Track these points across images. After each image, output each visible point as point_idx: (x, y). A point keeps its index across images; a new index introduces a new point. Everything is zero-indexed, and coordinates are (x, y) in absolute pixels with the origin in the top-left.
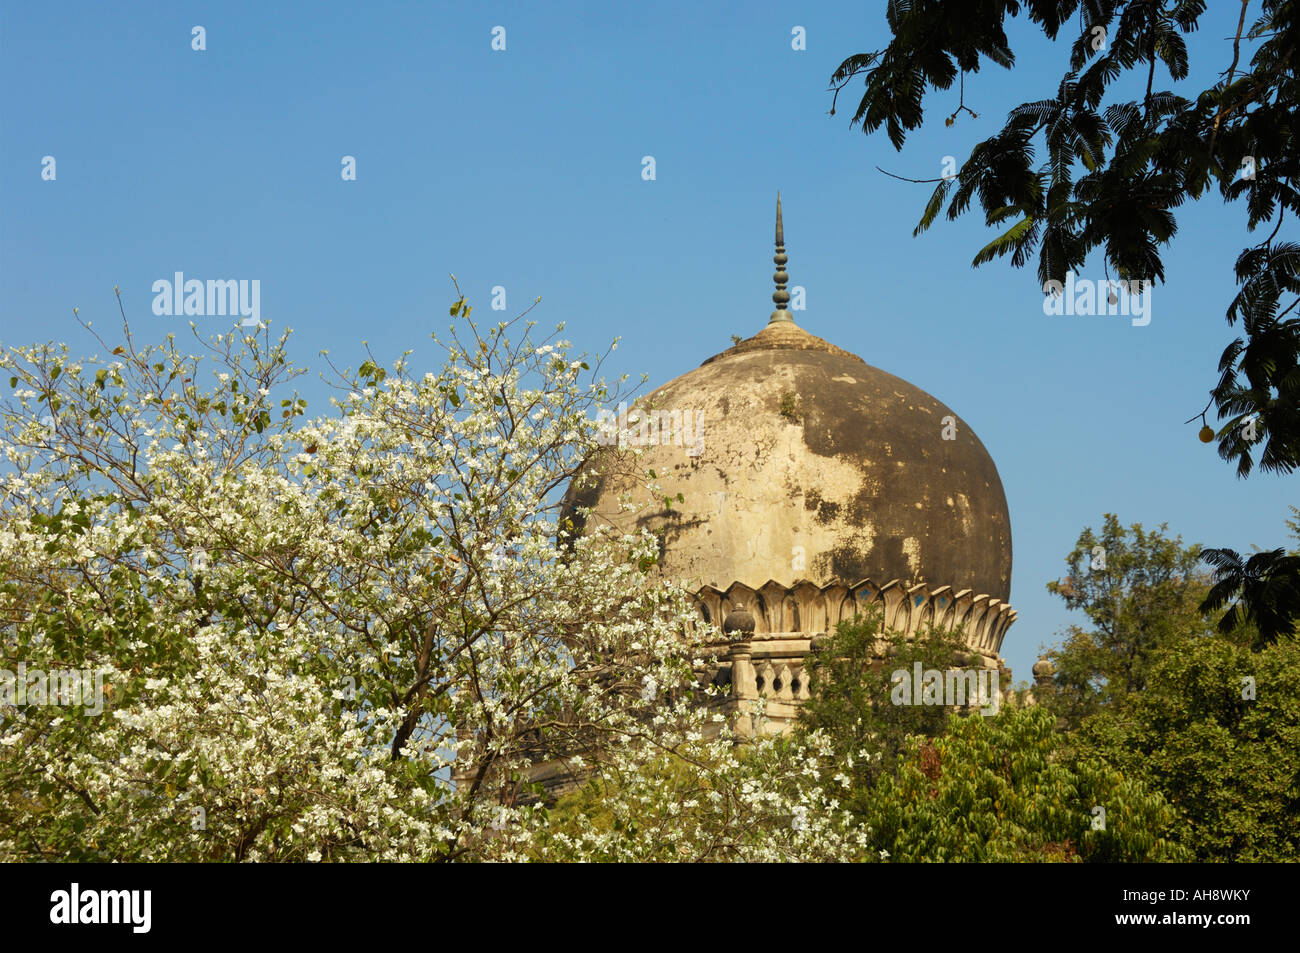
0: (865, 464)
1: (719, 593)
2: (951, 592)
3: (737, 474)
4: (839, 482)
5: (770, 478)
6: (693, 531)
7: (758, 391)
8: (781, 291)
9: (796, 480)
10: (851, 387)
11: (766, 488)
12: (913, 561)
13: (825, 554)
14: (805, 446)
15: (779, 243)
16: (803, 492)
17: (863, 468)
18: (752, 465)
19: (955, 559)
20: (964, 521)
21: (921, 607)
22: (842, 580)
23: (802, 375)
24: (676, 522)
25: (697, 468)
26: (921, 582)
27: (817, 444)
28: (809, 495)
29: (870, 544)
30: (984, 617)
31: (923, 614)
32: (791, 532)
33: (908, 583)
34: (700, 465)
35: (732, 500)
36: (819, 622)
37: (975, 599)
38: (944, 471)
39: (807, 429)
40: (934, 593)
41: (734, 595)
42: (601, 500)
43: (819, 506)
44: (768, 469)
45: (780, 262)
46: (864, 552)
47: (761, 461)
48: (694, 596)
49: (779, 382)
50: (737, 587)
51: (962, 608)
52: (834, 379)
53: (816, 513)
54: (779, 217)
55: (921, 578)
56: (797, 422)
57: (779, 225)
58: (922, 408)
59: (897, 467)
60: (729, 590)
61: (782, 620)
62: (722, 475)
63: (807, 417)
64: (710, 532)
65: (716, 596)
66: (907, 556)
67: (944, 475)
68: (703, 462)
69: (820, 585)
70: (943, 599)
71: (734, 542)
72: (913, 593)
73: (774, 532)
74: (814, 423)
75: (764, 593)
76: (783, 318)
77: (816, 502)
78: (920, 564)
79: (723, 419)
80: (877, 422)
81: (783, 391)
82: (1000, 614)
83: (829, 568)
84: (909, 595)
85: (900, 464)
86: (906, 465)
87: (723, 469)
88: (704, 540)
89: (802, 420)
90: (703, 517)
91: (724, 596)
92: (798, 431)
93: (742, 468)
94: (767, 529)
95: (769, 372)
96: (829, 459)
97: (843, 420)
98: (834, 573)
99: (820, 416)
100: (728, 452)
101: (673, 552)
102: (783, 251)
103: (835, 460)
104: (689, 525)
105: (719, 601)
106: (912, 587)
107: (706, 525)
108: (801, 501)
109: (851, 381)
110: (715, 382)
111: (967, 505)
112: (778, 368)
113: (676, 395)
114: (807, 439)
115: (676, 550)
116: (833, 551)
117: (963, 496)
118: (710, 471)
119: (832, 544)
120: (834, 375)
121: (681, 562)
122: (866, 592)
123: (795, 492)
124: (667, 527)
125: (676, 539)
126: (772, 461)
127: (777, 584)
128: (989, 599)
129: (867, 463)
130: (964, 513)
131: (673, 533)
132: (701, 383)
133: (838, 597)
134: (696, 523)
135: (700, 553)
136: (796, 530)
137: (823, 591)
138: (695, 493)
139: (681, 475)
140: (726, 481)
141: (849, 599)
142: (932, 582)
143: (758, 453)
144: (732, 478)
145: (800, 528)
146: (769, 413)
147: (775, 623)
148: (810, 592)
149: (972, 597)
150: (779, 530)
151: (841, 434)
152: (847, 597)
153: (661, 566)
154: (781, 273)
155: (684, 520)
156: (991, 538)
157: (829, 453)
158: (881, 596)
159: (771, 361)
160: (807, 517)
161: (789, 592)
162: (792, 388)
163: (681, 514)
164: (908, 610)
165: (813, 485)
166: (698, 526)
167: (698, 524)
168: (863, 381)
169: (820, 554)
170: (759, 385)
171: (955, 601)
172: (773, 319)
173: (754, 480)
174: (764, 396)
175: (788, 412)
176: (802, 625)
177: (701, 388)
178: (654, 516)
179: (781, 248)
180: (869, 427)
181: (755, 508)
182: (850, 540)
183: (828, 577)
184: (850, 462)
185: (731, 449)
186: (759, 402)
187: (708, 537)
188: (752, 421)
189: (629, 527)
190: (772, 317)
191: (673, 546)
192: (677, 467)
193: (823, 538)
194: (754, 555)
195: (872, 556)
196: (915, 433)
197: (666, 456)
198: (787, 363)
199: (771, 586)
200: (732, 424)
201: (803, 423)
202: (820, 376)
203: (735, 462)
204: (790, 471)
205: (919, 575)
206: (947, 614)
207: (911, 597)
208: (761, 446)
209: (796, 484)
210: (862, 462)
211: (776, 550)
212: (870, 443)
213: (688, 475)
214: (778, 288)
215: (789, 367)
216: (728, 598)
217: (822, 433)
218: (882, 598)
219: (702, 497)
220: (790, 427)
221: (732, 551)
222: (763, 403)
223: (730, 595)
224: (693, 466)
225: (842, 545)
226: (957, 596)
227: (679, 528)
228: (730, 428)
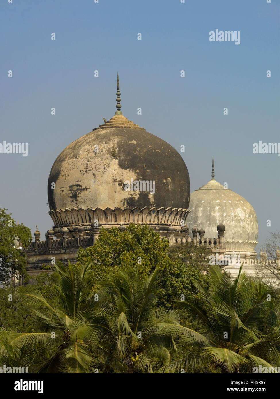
0: (137, 171)
1: (93, 210)
2: (164, 209)
3: (98, 175)
4: (129, 177)
5: (108, 176)
6: (85, 191)
7: (106, 147)
8: (119, 105)
9: (116, 177)
10: (134, 145)
11: (106, 179)
12: (152, 200)
13: (124, 199)
14: (119, 166)
15: (118, 89)
16: (118, 181)
17: (136, 173)
18: (103, 172)
19: (166, 198)
20: (169, 186)
21: (154, 214)
22: (129, 207)
23: (119, 141)
24: (80, 188)
25: (86, 172)
26: (154, 206)
27: (122, 166)
28: (119, 181)
29: (138, 196)
30: (177, 214)
31: (155, 216)
32: (114, 193)
33: (150, 207)
34: (87, 171)
35: (96, 182)
36: (123, 219)
37: (173, 210)
38: (163, 171)
39: (119, 161)
40: (158, 210)
41: (97, 211)
42: (59, 178)
43: (122, 185)
44: (107, 173)
45: (118, 95)
46: (136, 198)
47: (105, 171)
48: (86, 211)
49: (112, 144)
50: (98, 209)
51: (169, 213)
52: (129, 142)
53: (121, 187)
54: (118, 80)
55: (154, 205)
56: (116, 158)
57: (118, 83)
58: (157, 151)
59: (147, 172)
60: (96, 210)
61: (112, 219)
62: (94, 175)
63: (120, 157)
64: (90, 192)
65: (92, 211)
66: (150, 199)
67: (163, 172)
68: (88, 170)
69: (123, 208)
70: (162, 211)
71: (97, 195)
72: (152, 210)
73: (109, 193)
74: (122, 159)
75: (106, 211)
76: (119, 114)
77: (122, 183)
78: (154, 201)
79: (95, 157)
80: (141, 157)
81: (113, 147)
82: (183, 212)
83: (126, 203)
84: (150, 211)
85: (148, 171)
86: (150, 171)
87: (94, 173)
88: (88, 194)
89: (118, 157)
90: (88, 187)
91: (94, 211)
92: (117, 161)
93: (100, 173)
94: (107, 192)
95: (110, 140)
96: (126, 170)
97: (131, 157)
98: (127, 205)
99: (124, 156)
100: (96, 167)
101: (80, 197)
102: (119, 92)
103: (128, 170)
104: (84, 189)
105: (93, 213)
106: (152, 208)
107: (89, 190)
108: (117, 183)
109: (135, 142)
110: (93, 142)
111: (170, 181)
112: (112, 138)
113: (82, 146)
114: (119, 164)
115: (80, 196)
116: (127, 198)
117: (169, 178)
118: (90, 173)
119: (126, 196)
120: (129, 141)
121: (82, 200)
122: (137, 210)
123: (115, 181)
124: (78, 189)
125: (80, 193)
126: (108, 171)
127: (110, 209)
128: (178, 209)
129: (138, 171)
130: (169, 184)
131: (80, 191)
132: (89, 142)
133: (128, 212)
134: (86, 189)
135: (87, 198)
136: (115, 192)
137: (124, 211)
138: (86, 180)
139: (82, 174)
140: (95, 176)
141: (132, 212)
142: (158, 206)
143: (104, 168)
144: (97, 176)
145: (117, 191)
146: (108, 155)
147: (110, 220)
148: (120, 211)
149: (172, 210)
150: (110, 192)
151: (130, 162)
152: (131, 212)
153: (76, 201)
154: (119, 99)
155: (82, 188)
156: (179, 190)
157: (126, 169)
158: (142, 211)
159: (111, 135)
160: (119, 188)
161: (113, 211)
162: (116, 146)
163: (82, 186)
164: (151, 215)
165: (121, 178)
166: (86, 190)
167: (87, 189)
168: (139, 142)
169: (123, 199)
170: (106, 145)
171: (166, 211)
172: (116, 114)
173: (103, 177)
174: (107, 149)
175: (114, 155)
176: (118, 220)
177: (89, 144)
178: (74, 186)
179: (119, 90)
180: (139, 159)
181: (103, 185)
182: (132, 195)
183: (125, 206)
184: (132, 171)
185: (97, 166)
186: (106, 151)
187: (89, 193)
188: (103, 157)
189: (67, 188)
190: (116, 113)
191: (79, 195)
192: (81, 171)
193: (124, 195)
194: (103, 199)
195: (139, 199)
196: (154, 160)
197: (78, 167)
198: (116, 136)
199: (108, 209)
200: (97, 158)
201: (118, 159)
202: (125, 141)
203: (98, 171)
204: (114, 174)
205: (154, 204)
206: (163, 215)
207: (151, 211)
208: (105, 166)
209: (116, 178)
210: (136, 171)
211: (109, 198)
212: (139, 164)
213: (84, 174)
214: (118, 103)
215: (116, 137)
216: (96, 212)
217: (124, 162)
218: (142, 212)
219: (87, 181)
220: (114, 160)
221: (97, 198)
222: (107, 151)
223: (96, 211)
224: (85, 171)
225: (129, 196)
226: (166, 210)
227: (81, 190)
228: (96, 160)
